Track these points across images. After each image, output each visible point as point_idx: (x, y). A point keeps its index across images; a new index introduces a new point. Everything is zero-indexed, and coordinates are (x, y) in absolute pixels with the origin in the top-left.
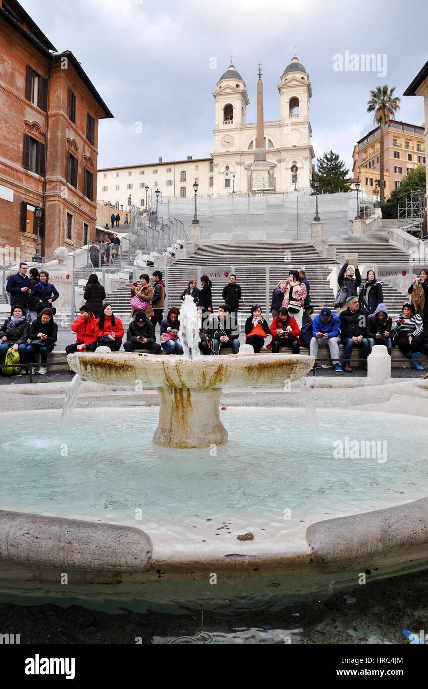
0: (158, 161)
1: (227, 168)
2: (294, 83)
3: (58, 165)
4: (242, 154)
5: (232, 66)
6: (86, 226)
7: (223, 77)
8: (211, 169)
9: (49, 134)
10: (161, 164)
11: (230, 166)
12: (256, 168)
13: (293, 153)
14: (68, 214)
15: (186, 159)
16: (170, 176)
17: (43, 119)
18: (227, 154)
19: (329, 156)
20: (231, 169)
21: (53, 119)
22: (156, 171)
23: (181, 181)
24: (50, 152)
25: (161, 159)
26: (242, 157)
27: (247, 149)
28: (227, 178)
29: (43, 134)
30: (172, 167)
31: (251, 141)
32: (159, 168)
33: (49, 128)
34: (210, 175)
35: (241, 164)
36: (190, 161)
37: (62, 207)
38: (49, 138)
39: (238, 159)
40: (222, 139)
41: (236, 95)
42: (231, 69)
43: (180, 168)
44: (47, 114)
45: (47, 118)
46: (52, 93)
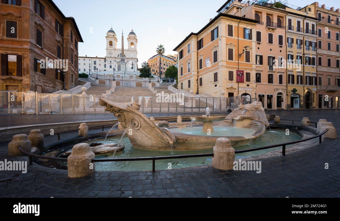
0: (85, 56)
1: (111, 62)
2: (132, 38)
3: (69, 57)
4: (115, 58)
5: (112, 28)
6: (76, 78)
7: (109, 31)
8: (105, 61)
9: (64, 45)
10: (86, 57)
11: (111, 61)
12: (122, 63)
13: (132, 60)
14: (72, 74)
15: (95, 57)
16: (90, 62)
17: (62, 39)
18: (111, 57)
19: (145, 63)
20: (112, 62)
21: (66, 40)
22: (85, 59)
23: (94, 64)
24: (65, 52)
25: (86, 55)
26: (116, 59)
27: (117, 57)
28: (111, 65)
29: (62, 45)
30: (91, 59)
31: (118, 54)
32: (86, 59)
33: (64, 43)
34: (105, 63)
35: (115, 61)
36: (96, 58)
37: (70, 72)
38: (64, 47)
39: (114, 59)
40: (109, 52)
41: (113, 39)
42: (111, 29)
43: (94, 60)
44: (63, 38)
45: (63, 39)
46: (65, 31)
